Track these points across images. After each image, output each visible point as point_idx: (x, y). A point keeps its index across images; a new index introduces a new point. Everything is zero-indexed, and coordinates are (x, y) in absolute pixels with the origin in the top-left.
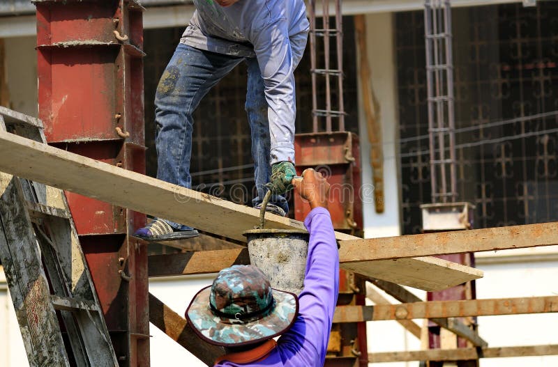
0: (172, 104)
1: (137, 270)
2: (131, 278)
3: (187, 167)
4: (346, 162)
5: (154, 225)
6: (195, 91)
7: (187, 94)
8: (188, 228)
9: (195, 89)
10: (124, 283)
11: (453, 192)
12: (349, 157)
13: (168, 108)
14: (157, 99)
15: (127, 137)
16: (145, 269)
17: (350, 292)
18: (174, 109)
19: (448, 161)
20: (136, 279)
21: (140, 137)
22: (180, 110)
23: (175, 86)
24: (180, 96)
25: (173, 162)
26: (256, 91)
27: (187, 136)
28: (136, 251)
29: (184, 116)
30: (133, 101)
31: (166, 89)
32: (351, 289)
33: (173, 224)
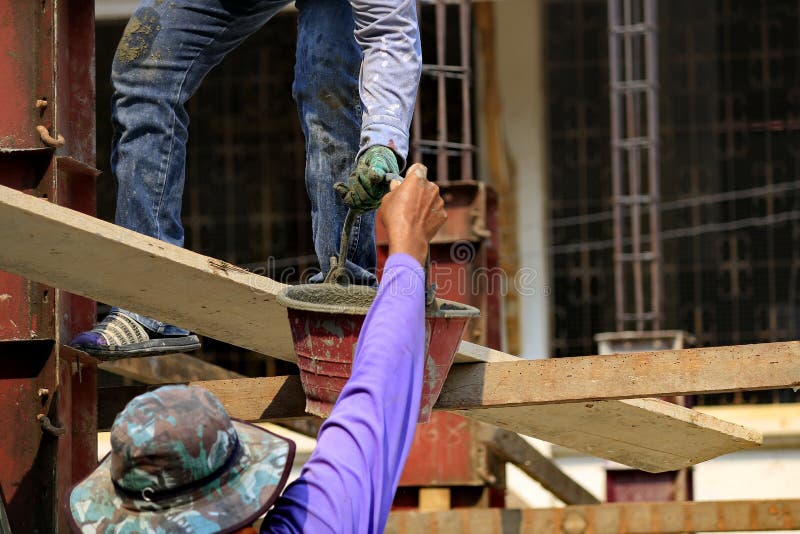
0: (143, 83)
1: (76, 416)
2: (64, 431)
3: (174, 208)
4: (475, 239)
5: (111, 325)
6: (191, 58)
7: (173, 63)
8: (179, 331)
9: (192, 54)
10: (49, 440)
11: (656, 312)
12: (480, 229)
13: (137, 91)
14: (114, 73)
15: (61, 145)
16: (91, 414)
17: (477, 482)
18: (148, 92)
19: (648, 256)
20: (74, 434)
21: (87, 151)
22: (161, 96)
23: (149, 48)
24: (160, 68)
25: (146, 198)
26: (314, 56)
27: (176, 147)
28: (75, 378)
29: (168, 106)
30: (72, 78)
31: (132, 54)
32: (481, 477)
33: (147, 323)
